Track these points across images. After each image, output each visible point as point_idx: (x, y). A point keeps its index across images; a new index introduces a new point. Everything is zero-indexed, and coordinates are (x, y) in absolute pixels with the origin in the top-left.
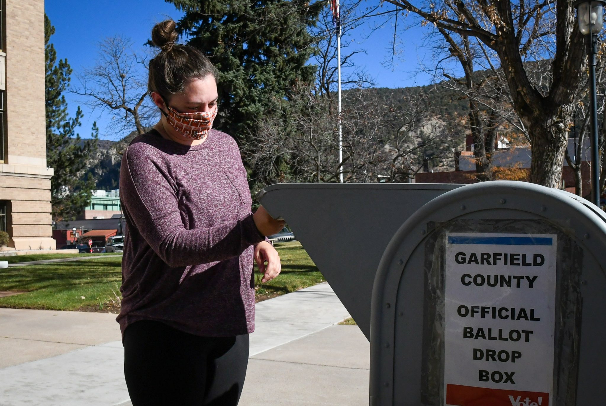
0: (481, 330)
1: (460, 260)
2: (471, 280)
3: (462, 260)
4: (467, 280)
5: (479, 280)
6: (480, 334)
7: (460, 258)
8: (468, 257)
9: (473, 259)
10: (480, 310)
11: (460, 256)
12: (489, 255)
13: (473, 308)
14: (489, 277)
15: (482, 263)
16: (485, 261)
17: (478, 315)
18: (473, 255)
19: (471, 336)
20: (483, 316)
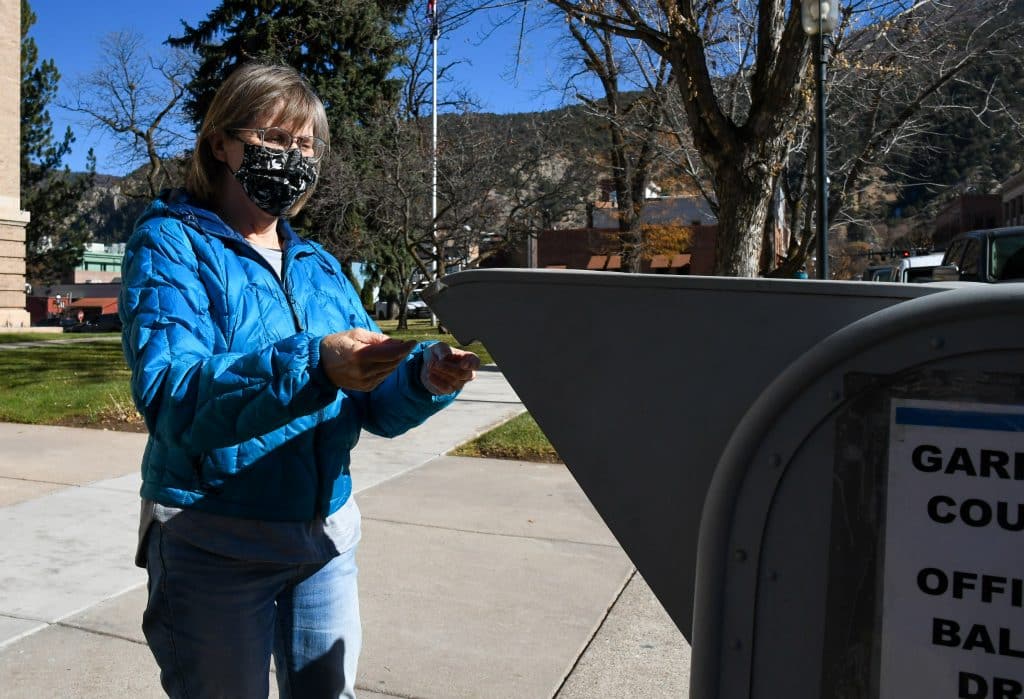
0: (979, 629)
1: (925, 461)
2: (956, 510)
3: (931, 464)
4: (943, 509)
5: (976, 513)
6: (979, 637)
7: (924, 459)
8: (946, 458)
9: (960, 461)
10: (978, 583)
11: (925, 456)
12: (1004, 457)
13: (958, 576)
14: (1002, 507)
15: (985, 473)
16: (993, 470)
17: (973, 596)
18: (961, 452)
19: (955, 642)
20: (986, 598)
